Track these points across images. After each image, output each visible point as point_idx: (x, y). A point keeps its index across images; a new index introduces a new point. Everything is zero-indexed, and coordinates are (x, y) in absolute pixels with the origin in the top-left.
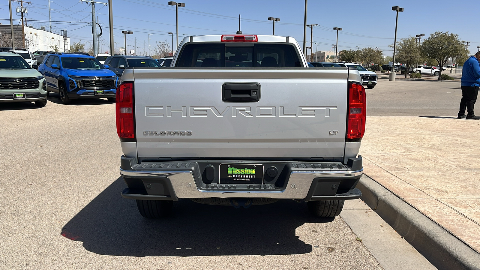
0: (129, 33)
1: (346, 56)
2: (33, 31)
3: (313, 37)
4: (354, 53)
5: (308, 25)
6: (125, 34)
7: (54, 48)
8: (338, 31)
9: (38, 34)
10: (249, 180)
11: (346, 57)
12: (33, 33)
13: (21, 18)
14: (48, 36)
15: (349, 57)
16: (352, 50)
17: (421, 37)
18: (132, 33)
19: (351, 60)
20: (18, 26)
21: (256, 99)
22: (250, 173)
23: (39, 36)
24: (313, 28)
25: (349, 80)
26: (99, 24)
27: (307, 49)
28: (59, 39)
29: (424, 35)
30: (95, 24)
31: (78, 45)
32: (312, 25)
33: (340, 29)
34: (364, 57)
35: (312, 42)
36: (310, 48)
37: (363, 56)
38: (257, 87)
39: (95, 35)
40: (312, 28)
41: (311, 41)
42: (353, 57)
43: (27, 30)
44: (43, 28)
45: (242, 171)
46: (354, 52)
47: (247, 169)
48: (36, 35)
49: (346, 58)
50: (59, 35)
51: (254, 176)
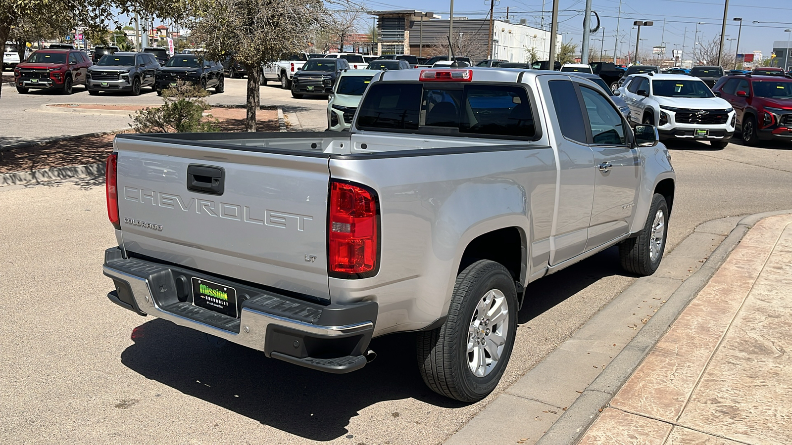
0: (646, 24)
2: (507, 26)
6: (639, 26)
7: (531, 52)
9: (514, 31)
10: (222, 307)
12: (506, 30)
13: (490, 8)
14: (527, 34)
18: (651, 24)
20: (485, 20)
21: (219, 192)
22: (222, 298)
23: (514, 35)
25: (332, 177)
26: (596, 12)
28: (544, 38)
30: (589, 13)
31: (568, 46)
38: (221, 172)
39: (588, 30)
43: (498, 25)
44: (523, 22)
45: (213, 292)
47: (219, 291)
48: (510, 33)
50: (546, 31)
51: (227, 303)
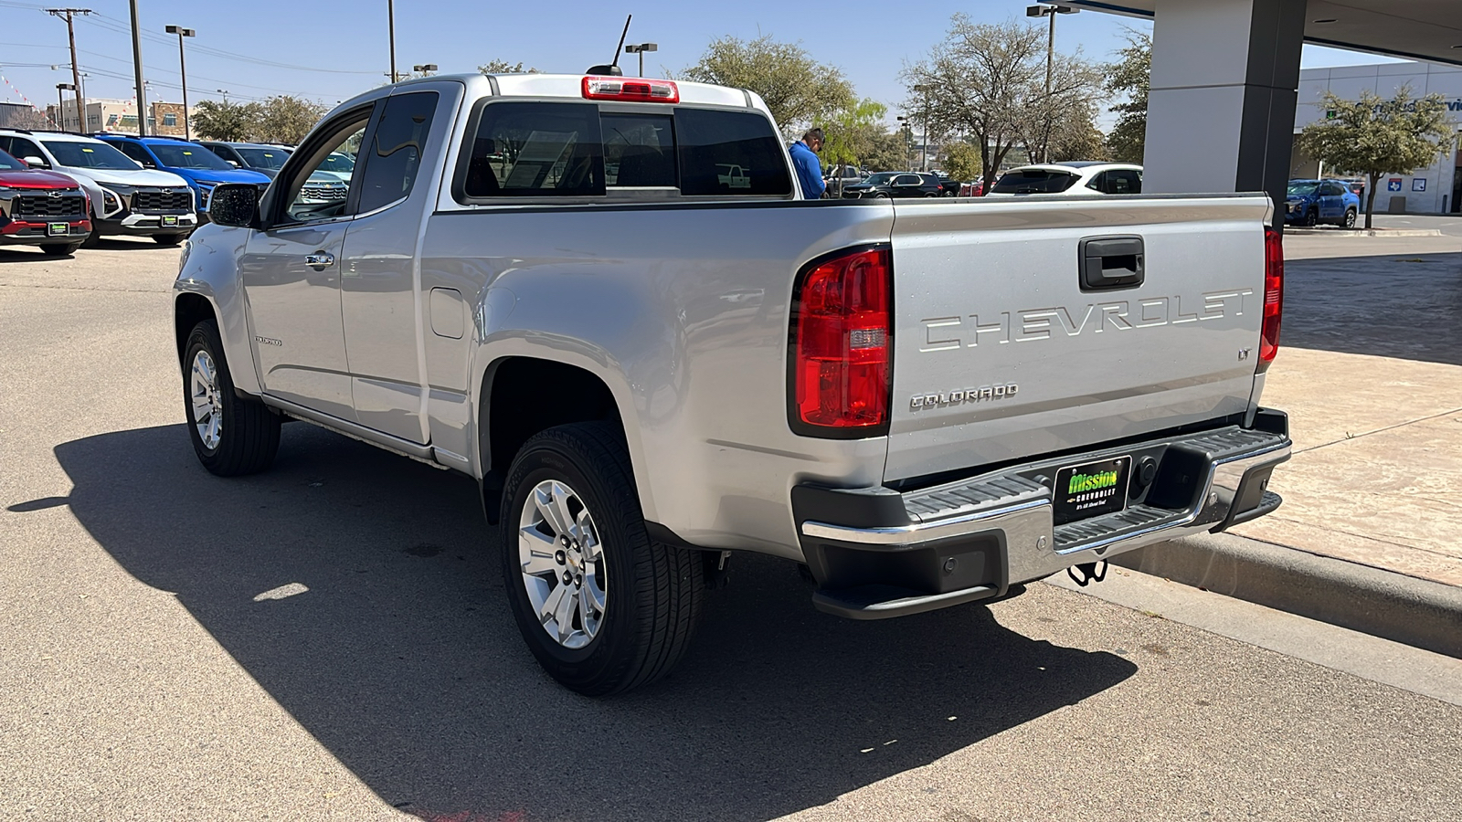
1: (215, 120)
3: (76, 52)
4: (240, 112)
5: (54, 11)
8: (183, 37)
10: (1103, 503)
11: (217, 123)
15: (224, 123)
16: (229, 103)
17: (428, 71)
19: (232, 133)
24: (72, 20)
27: (62, 90)
29: (435, 68)
32: (68, 11)
33: (187, 33)
34: (275, 125)
35: (78, 67)
36: (74, 88)
37: (271, 123)
40: (69, 21)
41: (73, 63)
42: (239, 125)
46: (241, 108)
47: (1104, 473)
49: (216, 127)
